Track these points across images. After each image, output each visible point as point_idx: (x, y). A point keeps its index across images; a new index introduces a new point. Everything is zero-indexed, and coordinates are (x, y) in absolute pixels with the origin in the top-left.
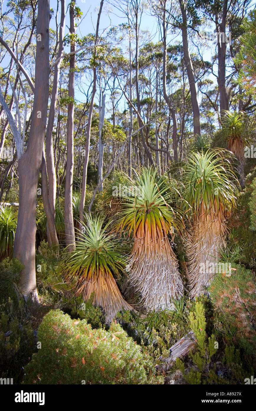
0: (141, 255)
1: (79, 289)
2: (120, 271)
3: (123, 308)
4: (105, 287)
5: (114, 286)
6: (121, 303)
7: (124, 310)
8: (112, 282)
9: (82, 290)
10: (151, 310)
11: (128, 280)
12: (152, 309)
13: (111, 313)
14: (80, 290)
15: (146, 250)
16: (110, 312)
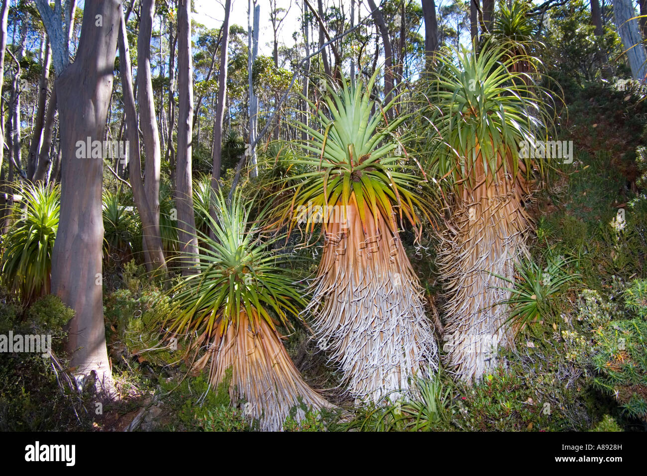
0: (339, 278)
1: (200, 361)
2: (291, 317)
3: (300, 399)
4: (257, 355)
5: (277, 351)
6: (295, 387)
7: (302, 403)
8: (273, 342)
9: (206, 362)
10: (365, 404)
11: (311, 337)
12: (367, 400)
13: (273, 412)
14: (202, 362)
15: (351, 266)
16: (270, 409)
